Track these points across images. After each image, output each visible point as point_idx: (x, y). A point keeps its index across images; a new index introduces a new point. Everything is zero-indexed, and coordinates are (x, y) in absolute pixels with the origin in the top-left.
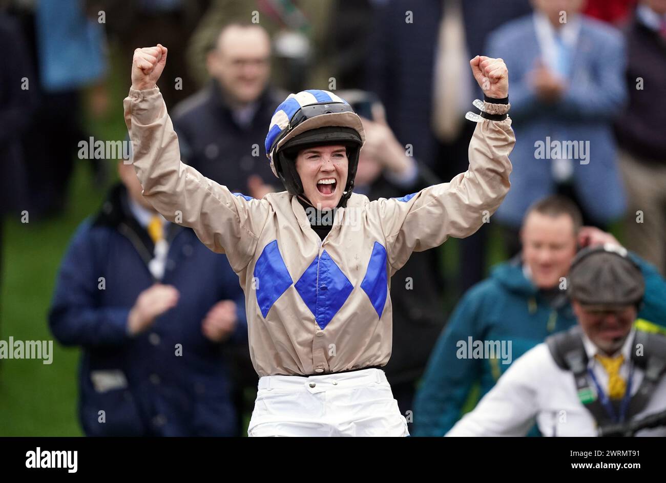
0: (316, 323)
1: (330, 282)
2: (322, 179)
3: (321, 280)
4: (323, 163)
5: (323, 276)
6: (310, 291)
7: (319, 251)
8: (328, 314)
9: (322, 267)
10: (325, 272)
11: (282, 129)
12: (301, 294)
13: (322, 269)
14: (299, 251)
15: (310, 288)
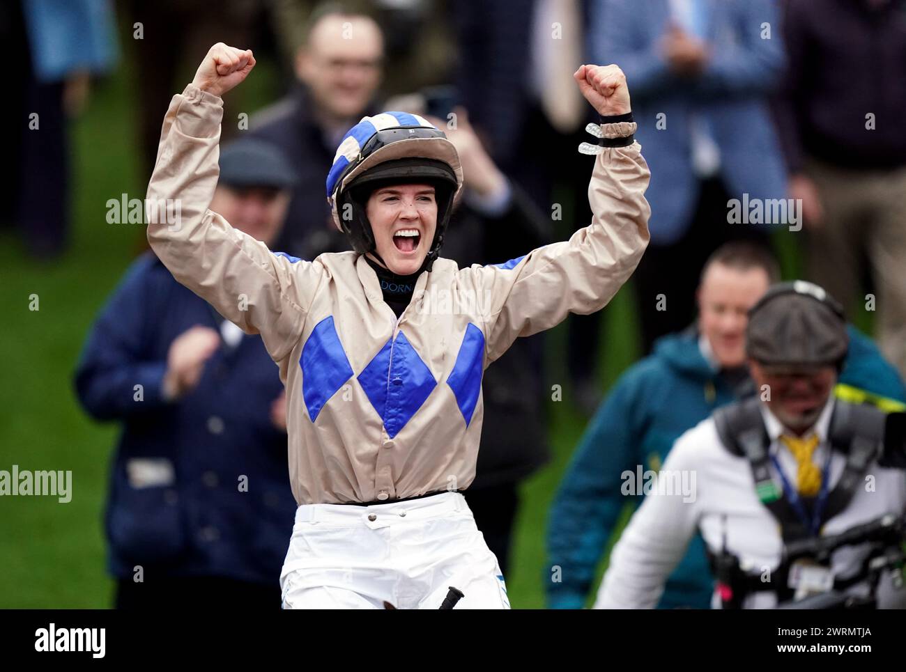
0: (384, 429)
1: (406, 375)
2: (401, 230)
3: (394, 371)
4: (402, 208)
5: (398, 366)
6: (379, 386)
7: (393, 331)
8: (400, 417)
9: (397, 354)
10: (400, 360)
11: (350, 160)
12: (364, 389)
13: (397, 356)
14: (366, 330)
15: (379, 381)
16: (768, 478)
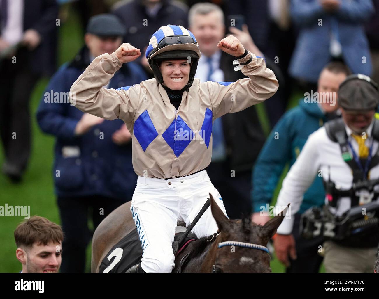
0: (174, 154)
4: (174, 69)
6: (171, 138)
7: (176, 116)
8: (181, 149)
9: (178, 125)
12: (165, 140)
13: (178, 126)
14: (164, 116)
15: (171, 136)
16: (347, 151)
